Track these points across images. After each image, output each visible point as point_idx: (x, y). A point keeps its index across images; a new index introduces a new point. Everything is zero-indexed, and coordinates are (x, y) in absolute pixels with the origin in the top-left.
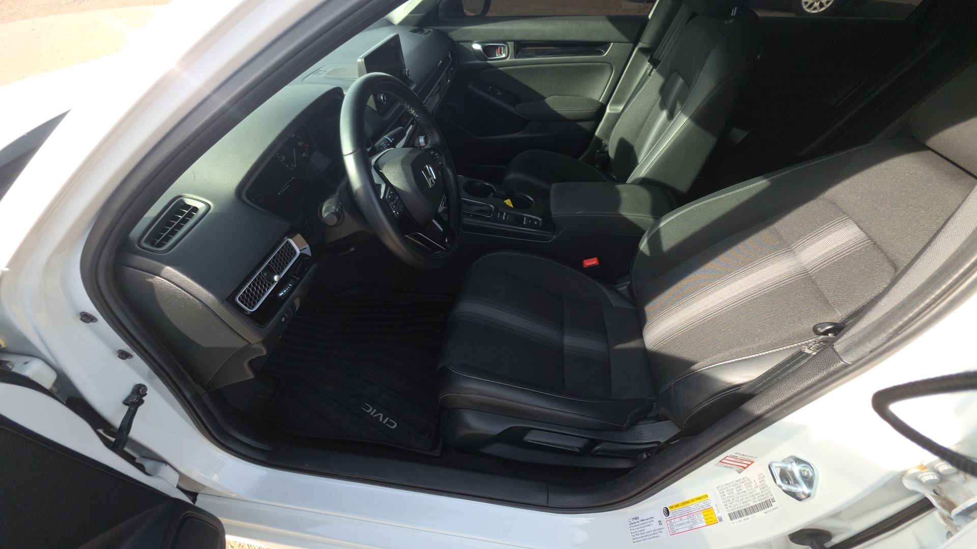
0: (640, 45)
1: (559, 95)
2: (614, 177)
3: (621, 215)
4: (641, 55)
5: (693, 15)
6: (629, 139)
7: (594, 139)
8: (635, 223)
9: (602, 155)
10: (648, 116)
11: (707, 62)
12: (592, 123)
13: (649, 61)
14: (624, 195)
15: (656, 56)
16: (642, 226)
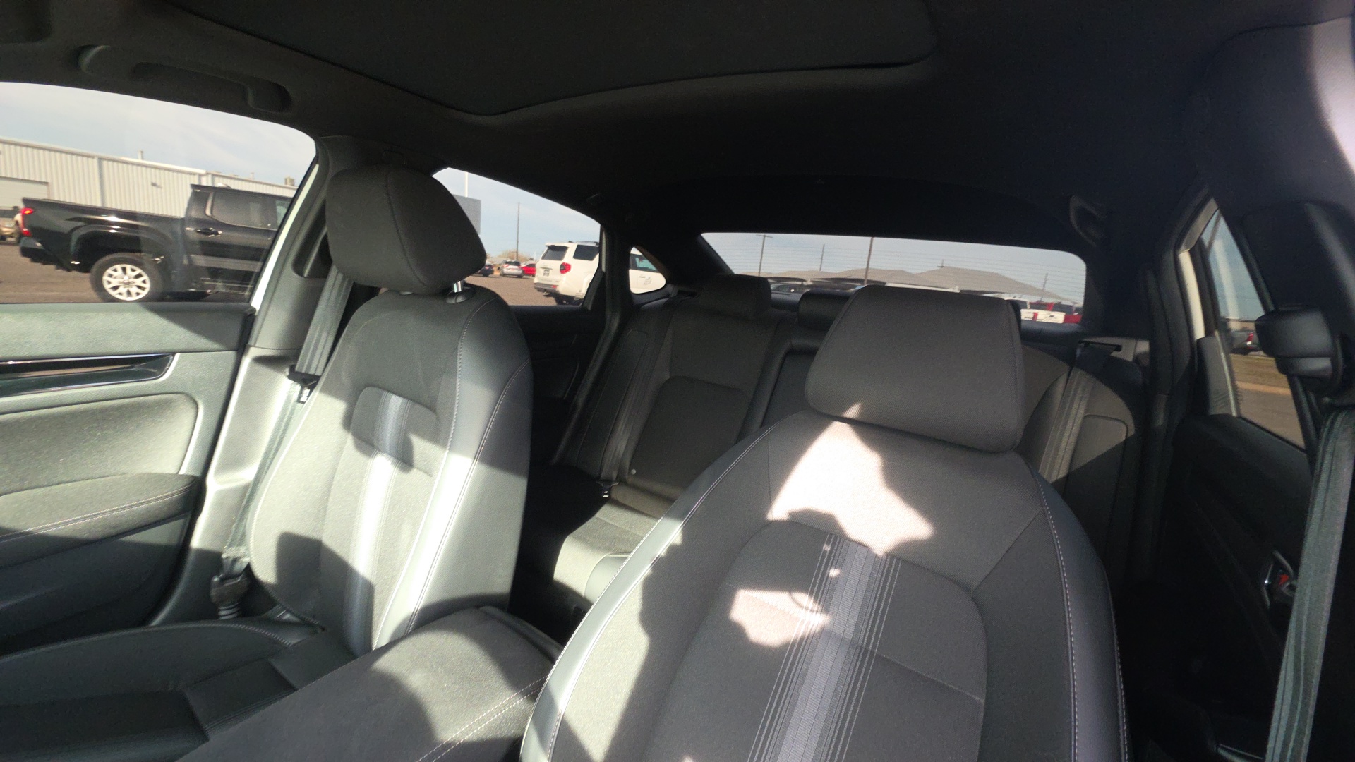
0: (253, 352)
1: (24, 490)
2: (287, 616)
3: (449, 745)
4: (264, 370)
5: (358, 296)
6: (303, 528)
7: (191, 558)
8: (491, 735)
9: (229, 583)
10: (334, 473)
11: (459, 361)
12: (175, 527)
13: (289, 377)
14: (418, 681)
15: (301, 366)
16: (508, 732)
